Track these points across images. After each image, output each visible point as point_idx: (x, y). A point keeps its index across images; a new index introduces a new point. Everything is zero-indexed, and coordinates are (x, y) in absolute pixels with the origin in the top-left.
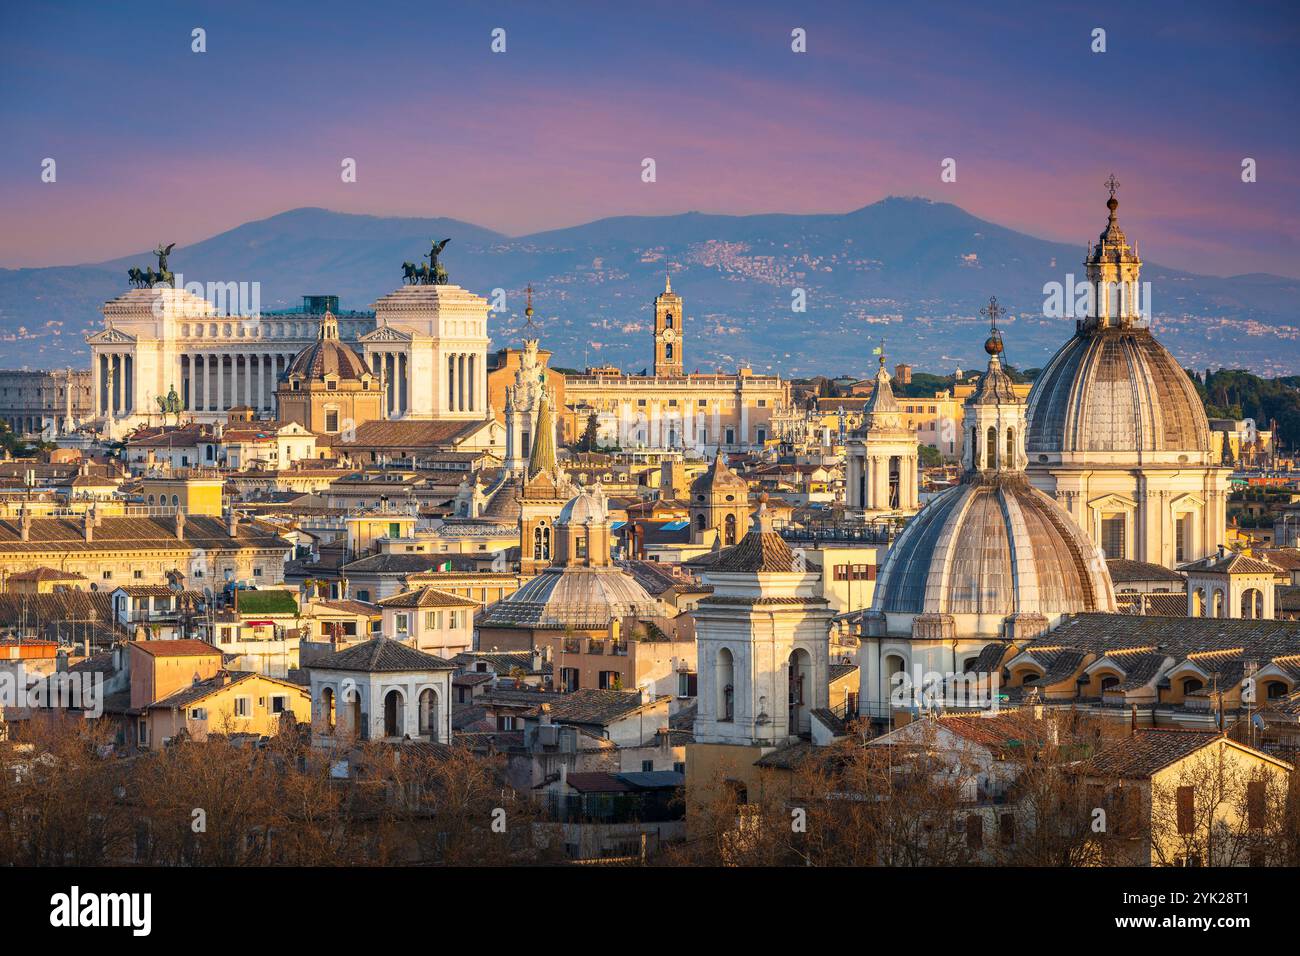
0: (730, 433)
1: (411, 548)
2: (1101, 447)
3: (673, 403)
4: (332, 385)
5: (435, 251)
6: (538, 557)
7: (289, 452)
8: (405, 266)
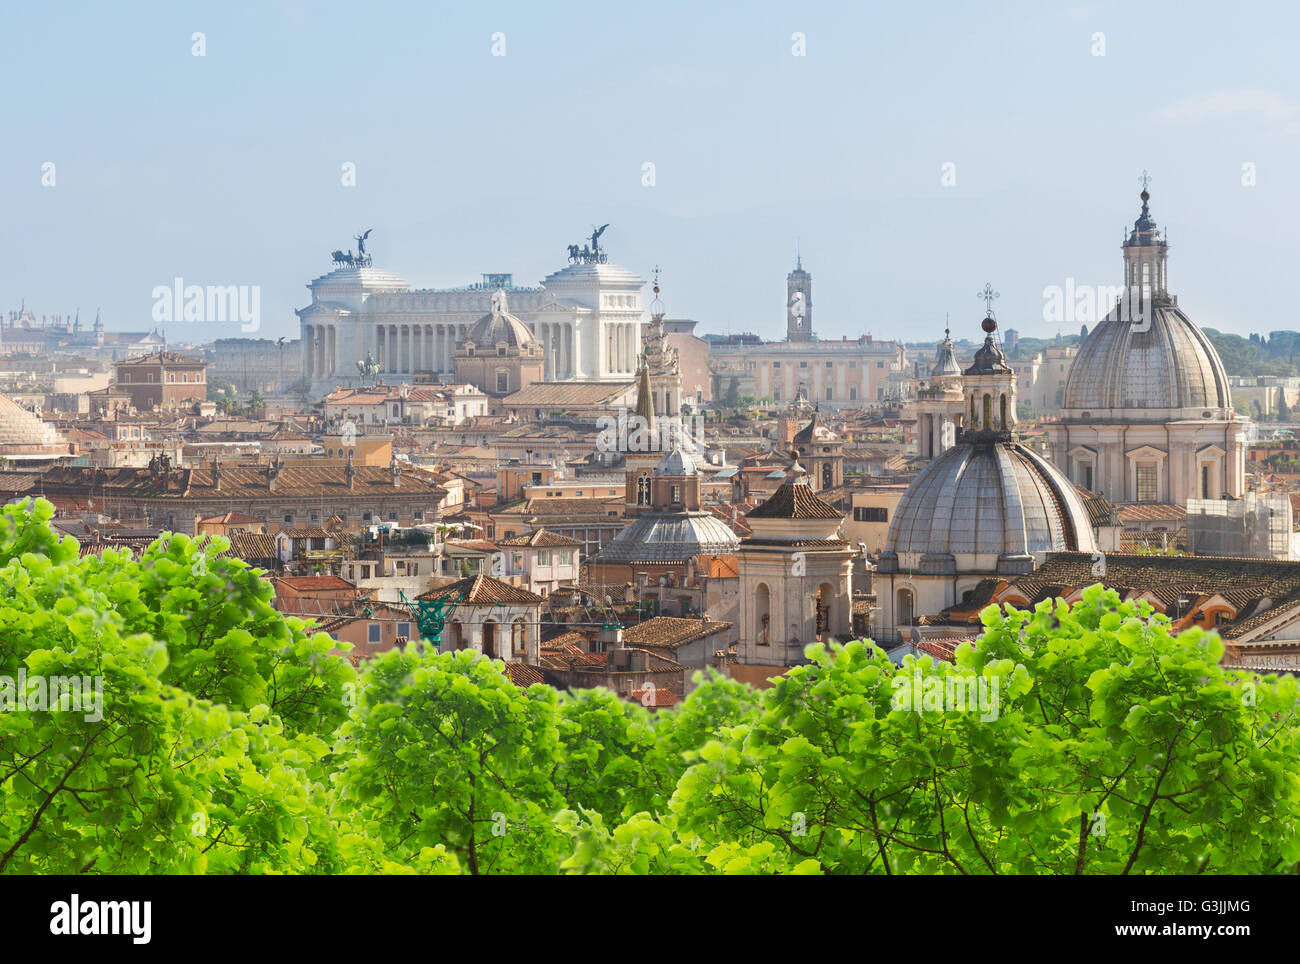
0: (853, 392)
1: (550, 494)
2: (1136, 404)
3: (804, 365)
4: (502, 351)
5: (596, 235)
6: (640, 502)
7: (465, 409)
8: (570, 247)
